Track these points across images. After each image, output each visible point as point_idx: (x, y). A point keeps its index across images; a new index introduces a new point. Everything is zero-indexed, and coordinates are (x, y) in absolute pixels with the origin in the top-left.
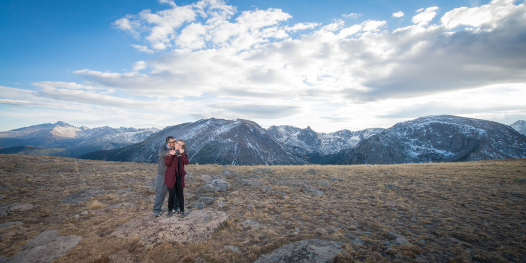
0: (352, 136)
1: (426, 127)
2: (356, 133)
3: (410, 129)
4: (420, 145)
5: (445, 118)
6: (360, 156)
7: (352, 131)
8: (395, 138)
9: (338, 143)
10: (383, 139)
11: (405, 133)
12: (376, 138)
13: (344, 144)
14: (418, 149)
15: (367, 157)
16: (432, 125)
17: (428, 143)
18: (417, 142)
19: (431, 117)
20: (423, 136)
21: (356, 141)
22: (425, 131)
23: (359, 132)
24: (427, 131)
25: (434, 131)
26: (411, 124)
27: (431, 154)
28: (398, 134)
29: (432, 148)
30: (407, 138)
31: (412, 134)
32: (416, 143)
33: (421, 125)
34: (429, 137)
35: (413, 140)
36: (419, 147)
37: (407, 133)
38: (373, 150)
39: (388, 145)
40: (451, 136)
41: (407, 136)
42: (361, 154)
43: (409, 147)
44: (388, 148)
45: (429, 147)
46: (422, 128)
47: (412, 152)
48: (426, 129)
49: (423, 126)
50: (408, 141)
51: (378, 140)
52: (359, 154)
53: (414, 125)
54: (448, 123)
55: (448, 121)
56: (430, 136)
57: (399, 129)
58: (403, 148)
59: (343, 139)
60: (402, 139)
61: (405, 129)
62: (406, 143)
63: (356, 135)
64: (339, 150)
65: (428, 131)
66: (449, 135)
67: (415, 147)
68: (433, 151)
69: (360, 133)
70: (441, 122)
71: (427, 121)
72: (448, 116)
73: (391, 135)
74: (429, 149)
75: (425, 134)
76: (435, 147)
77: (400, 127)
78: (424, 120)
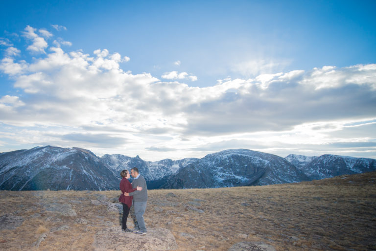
0: (173, 164)
1: (229, 158)
2: (176, 162)
3: (217, 159)
4: (224, 172)
5: (241, 151)
6: (179, 181)
7: (173, 160)
8: (206, 166)
9: (162, 170)
10: (197, 167)
11: (214, 163)
12: (192, 166)
13: (167, 171)
14: (223, 175)
15: (185, 182)
16: (233, 156)
17: (230, 171)
18: (222, 169)
19: (231, 150)
20: (226, 165)
21: (176, 169)
22: (228, 161)
23: (178, 161)
24: (229, 161)
25: (234, 161)
26: (217, 155)
27: (232, 179)
28: (209, 163)
29: (233, 175)
30: (215, 167)
31: (219, 163)
32: (222, 171)
33: (225, 156)
34: (231, 166)
35: (219, 168)
36: (224, 174)
37: (215, 162)
38: (190, 176)
39: (201, 172)
40: (246, 166)
41: (215, 165)
42: (180, 180)
43: (216, 174)
44: (201, 174)
45: (231, 174)
46: (226, 159)
47: (219, 178)
48: (228, 159)
49: (227, 157)
50: (216, 169)
51: (193, 168)
52: (178, 180)
53: (220, 156)
54: (244, 155)
55: (244, 153)
56: (231, 165)
57: (209, 159)
58: (212, 174)
59: (166, 167)
60: (212, 168)
61: (213, 160)
62: (215, 170)
63: (176, 164)
64: (162, 176)
65: (230, 161)
66: (244, 164)
67: (221, 174)
68: (234, 176)
69: (180, 162)
70: (239, 154)
71: (229, 153)
72: (244, 150)
73: (203, 164)
74: (231, 175)
75: (228, 164)
76: (235, 174)
77: (209, 158)
78: (227, 152)
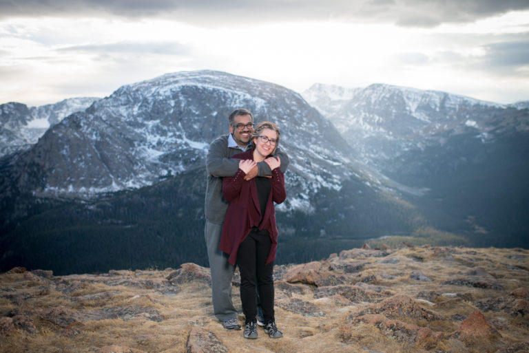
0: (32, 118)
1: (175, 96)
2: (40, 111)
3: (145, 100)
4: (164, 133)
8: (114, 121)
10: (89, 125)
11: (136, 110)
13: (10, 139)
14: (159, 143)
15: (50, 170)
16: (185, 91)
17: (179, 130)
18: (157, 127)
19: (182, 74)
20: (169, 115)
21: (39, 131)
22: (172, 103)
23: (47, 107)
24: (176, 103)
25: (188, 104)
26: (147, 88)
27: (182, 152)
28: (123, 111)
29: (185, 140)
30: (140, 120)
31: (149, 110)
32: (156, 130)
33: (165, 91)
34: (179, 115)
35: (151, 124)
36: (162, 139)
37: (140, 107)
38: (64, 152)
39: (99, 139)
40: (215, 114)
41: (139, 115)
43: (143, 141)
44: (98, 144)
45: (180, 137)
46: (168, 98)
47: (150, 151)
48: (174, 99)
49: (168, 93)
50: (142, 125)
51: (78, 127)
53: (153, 89)
54: (210, 87)
55: (212, 82)
56: (181, 113)
57: (123, 99)
58: (131, 143)
60: (130, 123)
61: (136, 100)
63: (40, 116)
65: (178, 103)
66: (211, 111)
67: (154, 139)
68: (186, 144)
69: (47, 110)
70: (200, 85)
71: (176, 82)
72: (213, 73)
73: (107, 113)
74: (179, 141)
75: (172, 111)
76: (190, 137)
77: (126, 95)
78: (172, 80)
